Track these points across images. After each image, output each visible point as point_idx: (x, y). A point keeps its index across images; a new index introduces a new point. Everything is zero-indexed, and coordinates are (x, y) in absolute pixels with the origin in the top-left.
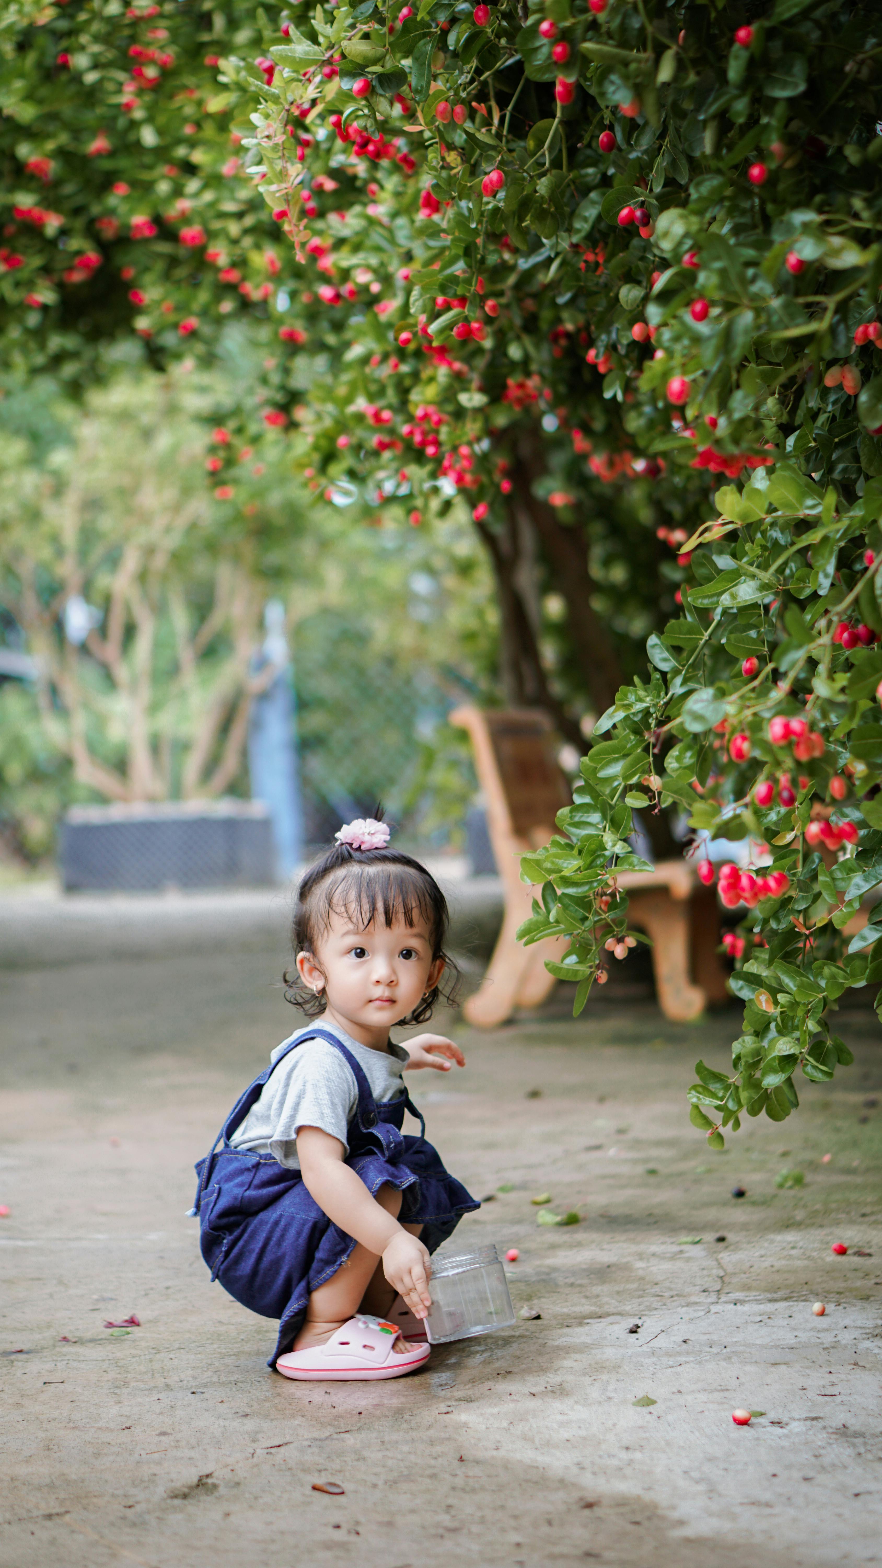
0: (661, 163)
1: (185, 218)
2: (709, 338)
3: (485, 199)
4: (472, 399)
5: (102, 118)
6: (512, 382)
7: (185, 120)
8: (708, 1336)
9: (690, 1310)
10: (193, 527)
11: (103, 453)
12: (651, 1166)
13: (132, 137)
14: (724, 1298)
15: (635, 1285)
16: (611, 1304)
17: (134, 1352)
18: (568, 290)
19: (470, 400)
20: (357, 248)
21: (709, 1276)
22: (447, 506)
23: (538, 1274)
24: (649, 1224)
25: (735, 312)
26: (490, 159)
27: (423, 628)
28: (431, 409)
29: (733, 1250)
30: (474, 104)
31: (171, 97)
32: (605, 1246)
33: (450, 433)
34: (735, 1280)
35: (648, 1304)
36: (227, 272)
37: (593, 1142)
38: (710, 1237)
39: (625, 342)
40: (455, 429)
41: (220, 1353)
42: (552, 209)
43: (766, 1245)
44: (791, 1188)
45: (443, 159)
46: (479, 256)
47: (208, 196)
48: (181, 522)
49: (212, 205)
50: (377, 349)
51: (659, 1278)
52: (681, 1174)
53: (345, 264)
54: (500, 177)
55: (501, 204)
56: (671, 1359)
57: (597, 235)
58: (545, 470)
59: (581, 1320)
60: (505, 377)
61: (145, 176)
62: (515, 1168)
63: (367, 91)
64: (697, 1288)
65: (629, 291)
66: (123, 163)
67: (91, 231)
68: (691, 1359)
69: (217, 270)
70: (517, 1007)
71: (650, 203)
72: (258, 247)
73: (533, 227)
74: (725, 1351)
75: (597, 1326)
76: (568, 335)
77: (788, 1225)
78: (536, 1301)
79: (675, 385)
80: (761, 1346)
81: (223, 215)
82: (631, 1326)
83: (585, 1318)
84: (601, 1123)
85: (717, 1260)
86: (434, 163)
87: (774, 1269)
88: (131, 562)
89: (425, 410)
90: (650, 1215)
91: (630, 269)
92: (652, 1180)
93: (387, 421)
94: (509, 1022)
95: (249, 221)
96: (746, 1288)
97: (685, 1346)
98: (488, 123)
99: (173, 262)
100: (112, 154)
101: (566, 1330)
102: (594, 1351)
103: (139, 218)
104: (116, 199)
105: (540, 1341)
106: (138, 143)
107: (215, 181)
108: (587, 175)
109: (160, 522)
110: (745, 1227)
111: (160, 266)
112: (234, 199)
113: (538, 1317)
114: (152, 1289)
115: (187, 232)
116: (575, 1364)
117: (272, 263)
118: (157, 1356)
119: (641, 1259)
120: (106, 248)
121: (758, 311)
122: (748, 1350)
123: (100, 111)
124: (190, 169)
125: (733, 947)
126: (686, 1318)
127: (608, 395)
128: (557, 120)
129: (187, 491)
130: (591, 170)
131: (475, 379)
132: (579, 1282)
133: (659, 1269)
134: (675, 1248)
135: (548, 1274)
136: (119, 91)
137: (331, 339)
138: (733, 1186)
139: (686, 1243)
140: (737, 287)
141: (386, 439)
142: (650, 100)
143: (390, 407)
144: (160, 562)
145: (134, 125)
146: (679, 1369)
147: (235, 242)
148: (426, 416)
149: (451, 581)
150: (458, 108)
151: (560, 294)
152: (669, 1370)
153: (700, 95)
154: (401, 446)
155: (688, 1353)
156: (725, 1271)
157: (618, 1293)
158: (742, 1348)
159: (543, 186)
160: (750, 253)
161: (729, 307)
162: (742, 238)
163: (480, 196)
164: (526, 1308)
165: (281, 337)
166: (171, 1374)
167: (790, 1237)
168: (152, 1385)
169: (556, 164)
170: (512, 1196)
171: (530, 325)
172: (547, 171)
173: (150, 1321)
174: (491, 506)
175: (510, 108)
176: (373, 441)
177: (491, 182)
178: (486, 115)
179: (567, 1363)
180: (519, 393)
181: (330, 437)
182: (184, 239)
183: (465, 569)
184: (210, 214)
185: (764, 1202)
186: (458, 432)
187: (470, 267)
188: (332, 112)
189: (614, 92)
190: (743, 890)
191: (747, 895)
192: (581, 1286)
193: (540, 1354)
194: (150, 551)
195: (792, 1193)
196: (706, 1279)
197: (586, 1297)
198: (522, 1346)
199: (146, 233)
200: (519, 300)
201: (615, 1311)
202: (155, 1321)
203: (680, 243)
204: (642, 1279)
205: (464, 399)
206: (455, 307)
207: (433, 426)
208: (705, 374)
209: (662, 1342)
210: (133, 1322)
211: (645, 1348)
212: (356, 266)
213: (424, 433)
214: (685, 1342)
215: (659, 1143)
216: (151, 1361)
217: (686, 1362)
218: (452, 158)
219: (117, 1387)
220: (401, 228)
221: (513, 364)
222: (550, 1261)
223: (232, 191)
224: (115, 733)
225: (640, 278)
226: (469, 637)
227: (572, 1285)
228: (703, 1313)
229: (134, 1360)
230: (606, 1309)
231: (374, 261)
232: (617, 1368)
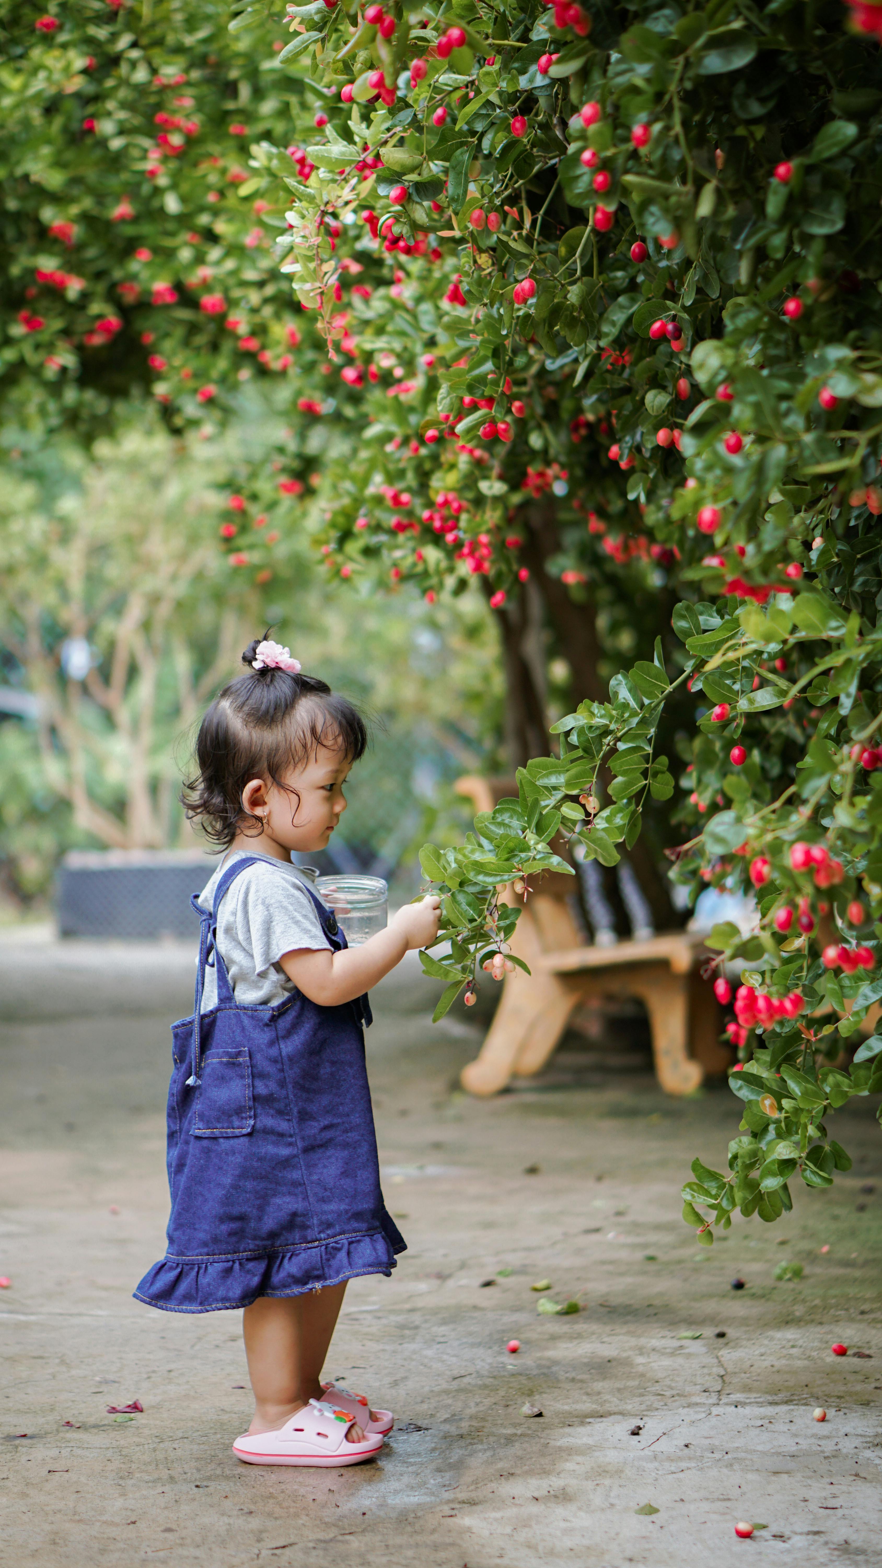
0: (692, 278)
1: (207, 287)
2: (742, 470)
3: (516, 306)
4: (492, 487)
5: (127, 184)
6: (532, 470)
7: (209, 188)
8: (708, 1441)
9: (690, 1411)
10: (199, 577)
11: (111, 501)
12: (650, 1252)
13: (155, 204)
14: (724, 1400)
15: (636, 1383)
16: (614, 1403)
17: (137, 1439)
18: (595, 392)
19: (491, 487)
20: (380, 331)
21: (709, 1374)
22: (462, 585)
23: (539, 1366)
24: (648, 1316)
25: (768, 445)
26: (522, 267)
27: (426, 683)
28: (451, 496)
29: (733, 1348)
30: (506, 208)
31: (195, 165)
32: (605, 1339)
33: (469, 521)
34: (735, 1380)
35: (649, 1403)
36: (247, 339)
37: (593, 1224)
38: (709, 1332)
39: (649, 446)
40: (474, 516)
41: (223, 1444)
42: (583, 317)
43: (766, 1342)
44: (790, 1280)
45: (475, 262)
46: (507, 358)
47: (230, 264)
48: (188, 570)
49: (234, 273)
50: (399, 432)
51: (660, 1375)
52: (680, 1262)
53: (368, 346)
54: (532, 285)
55: (532, 311)
56: (674, 1464)
57: (625, 339)
58: (558, 548)
59: (583, 1419)
60: (526, 465)
61: (168, 242)
62: (514, 1250)
63: (404, 198)
64: (698, 1387)
65: (655, 396)
66: (146, 229)
67: (113, 296)
68: (693, 1465)
69: (237, 338)
70: (515, 1075)
71: (682, 318)
72: (277, 316)
73: (562, 333)
74: (726, 1457)
75: (599, 1427)
76: (588, 425)
77: (788, 1321)
78: (537, 1397)
79: (707, 515)
80: (763, 1453)
81: (244, 284)
82: (633, 1427)
83: (586, 1416)
84: (598, 1203)
85: (717, 1357)
86: (467, 268)
87: (774, 1369)
88: (135, 610)
89: (446, 496)
90: (649, 1306)
91: (657, 374)
92: (652, 1267)
93: (407, 504)
94: (506, 1091)
95: (270, 290)
96: (747, 1389)
97: (686, 1450)
98: (519, 226)
99: (193, 328)
100: (135, 220)
101: (568, 1430)
102: (597, 1454)
103: (161, 284)
104: (138, 265)
105: (542, 1440)
106: (162, 210)
107: (236, 250)
108: (616, 278)
109: (166, 569)
110: (744, 1322)
111: (179, 332)
112: (255, 268)
113: (540, 1415)
114: (154, 1372)
115: (207, 299)
116: (577, 1467)
117: (293, 335)
118: (161, 1445)
119: (641, 1354)
120: (126, 312)
121: (790, 445)
122: (749, 1457)
123: (124, 176)
124: (211, 237)
125: (737, 1034)
126: (688, 1419)
127: (631, 496)
128: (589, 229)
129: (193, 539)
130: (619, 274)
131: (496, 468)
132: (579, 1377)
133: (659, 1365)
134: (676, 1343)
135: (549, 1367)
136: (144, 158)
137: (349, 411)
138: (733, 1279)
139: (686, 1338)
140: (770, 421)
141: (405, 521)
142: (689, 232)
143: (409, 490)
144: (164, 610)
145: (157, 191)
146: (681, 1475)
147: (255, 311)
148: (446, 503)
149: (456, 641)
150: (493, 216)
151: (586, 396)
152: (671, 1477)
153: (737, 225)
154: (419, 528)
155: (690, 1459)
156: (725, 1370)
157: (619, 1390)
158: (743, 1455)
159: (574, 293)
160: (783, 386)
161: (761, 439)
162: (776, 369)
163: (511, 304)
164: (528, 1405)
165: (300, 408)
166: (175, 1465)
167: (790, 1334)
168: (156, 1476)
169: (587, 270)
170: (512, 1281)
171: (552, 413)
172: (578, 279)
173: (153, 1407)
174: (508, 593)
175: (542, 212)
176: (391, 520)
177: (523, 290)
178: (518, 219)
179: (569, 1466)
180: (540, 482)
181: (349, 516)
182: (205, 308)
183: (473, 632)
184: (231, 281)
185: (763, 1296)
186: (478, 519)
187: (498, 368)
188: (363, 207)
189: (654, 224)
190: (760, 1011)
191: (763, 1016)
192: (581, 1381)
193: (543, 1455)
194: (155, 599)
195: (791, 1285)
196: (707, 1378)
197: (588, 1394)
198: (525, 1445)
199: (168, 299)
200: (540, 388)
201: (616, 1409)
202: (157, 1407)
203: (716, 374)
204: (643, 1375)
205: (484, 486)
206: (482, 407)
207: (452, 512)
208: (735, 503)
209: (663, 1446)
210: (136, 1408)
211: (646, 1452)
212: (381, 350)
213: (443, 519)
214: (687, 1446)
215: (658, 1227)
216: (155, 1450)
217: (688, 1469)
218: (484, 260)
219: (121, 1478)
220: (426, 313)
221: (533, 453)
222: (550, 1354)
223: (253, 261)
224: (114, 774)
225: (666, 384)
226: (473, 697)
227: (573, 1380)
228: (704, 1415)
229: (137, 1449)
230: (608, 1407)
231: (397, 345)
232: (619, 1472)
